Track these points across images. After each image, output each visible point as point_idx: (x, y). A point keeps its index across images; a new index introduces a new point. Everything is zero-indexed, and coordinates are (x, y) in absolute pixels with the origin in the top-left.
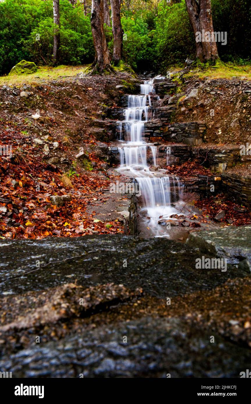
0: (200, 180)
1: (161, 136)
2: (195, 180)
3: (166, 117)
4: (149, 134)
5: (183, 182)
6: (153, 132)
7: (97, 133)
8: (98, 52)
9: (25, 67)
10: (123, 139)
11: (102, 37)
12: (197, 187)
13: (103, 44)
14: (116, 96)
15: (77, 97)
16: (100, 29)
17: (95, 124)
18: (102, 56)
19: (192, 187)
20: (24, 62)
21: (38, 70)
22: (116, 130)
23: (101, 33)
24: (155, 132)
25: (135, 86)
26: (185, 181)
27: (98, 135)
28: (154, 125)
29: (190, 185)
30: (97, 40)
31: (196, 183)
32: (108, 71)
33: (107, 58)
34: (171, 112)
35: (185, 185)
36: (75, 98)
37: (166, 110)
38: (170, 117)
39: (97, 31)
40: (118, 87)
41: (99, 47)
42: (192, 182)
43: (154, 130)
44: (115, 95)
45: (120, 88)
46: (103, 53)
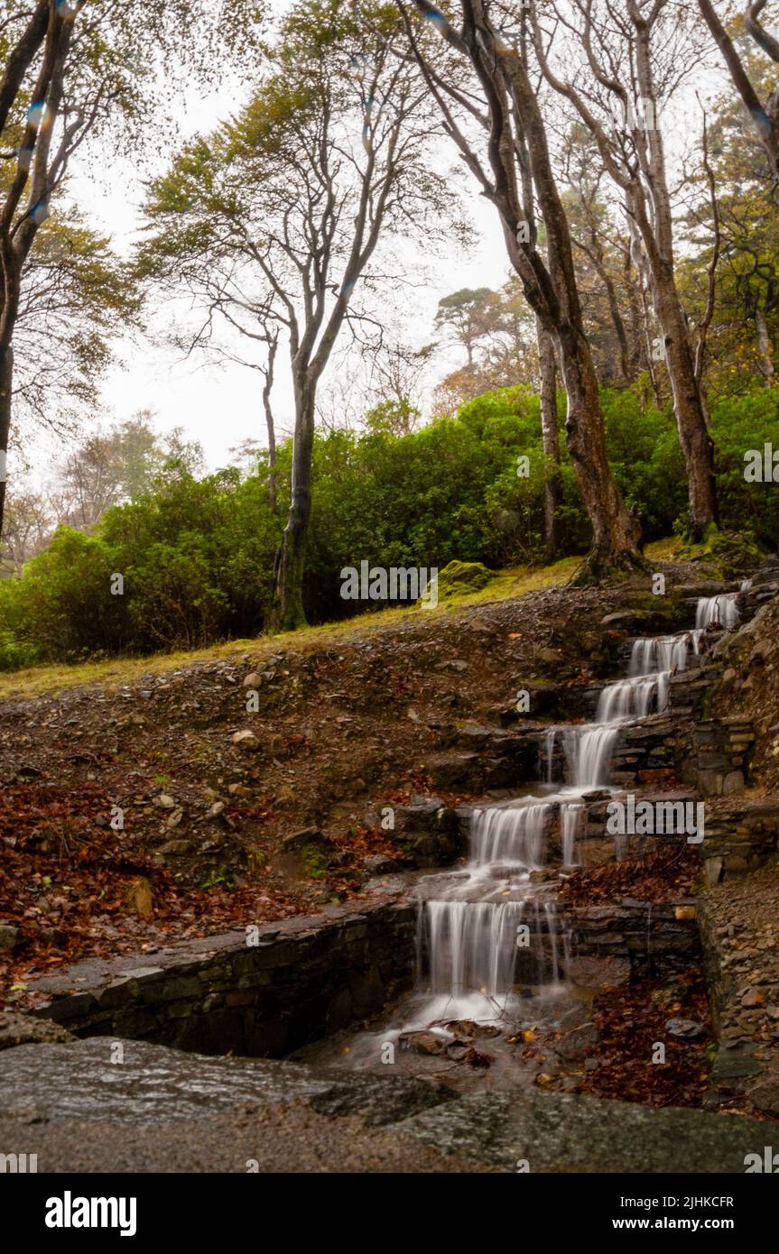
0: (625, 914)
1: (669, 767)
2: (609, 912)
3: (687, 705)
4: (634, 760)
5: (567, 919)
6: (647, 755)
8: (595, 520)
9: (456, 579)
10: (555, 780)
11: (598, 480)
12: (619, 939)
13: (604, 498)
14: (593, 649)
15: (450, 666)
16: (591, 461)
17: (461, 741)
18: (606, 531)
19: (602, 939)
20: (455, 565)
21: (493, 580)
23: (596, 471)
24: (652, 753)
25: (682, 606)
26: (576, 918)
27: (444, 775)
28: (647, 733)
29: (593, 933)
30: (588, 488)
31: (610, 924)
32: (624, 569)
33: (622, 532)
34: (704, 687)
35: (576, 931)
36: (443, 669)
37: (687, 683)
38: (700, 703)
39: (585, 465)
40: (608, 618)
41: (595, 508)
42: (598, 921)
43: (649, 748)
44: (589, 645)
45: (613, 622)
46: (607, 520)
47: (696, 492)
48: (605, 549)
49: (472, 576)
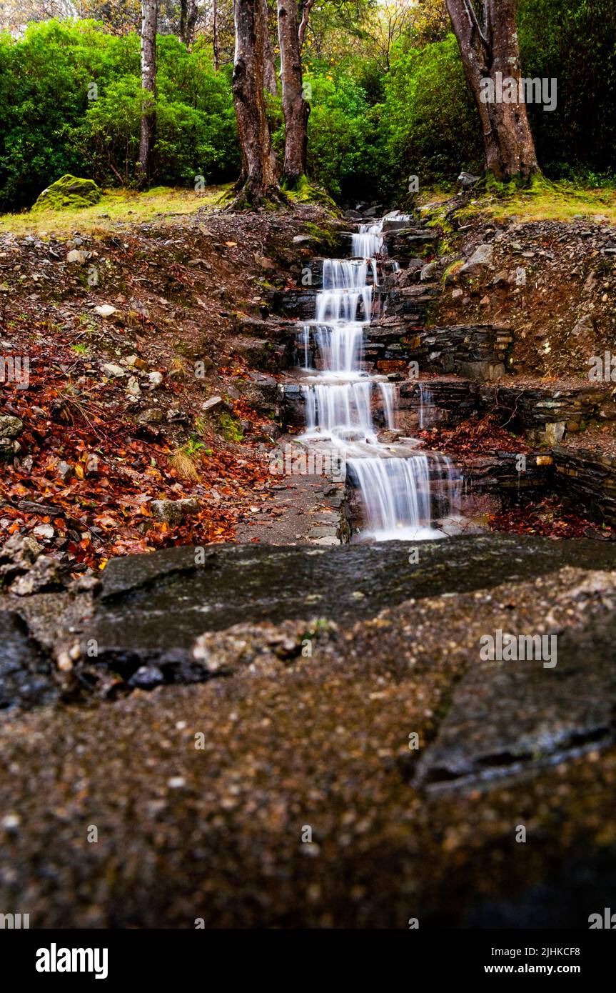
0: (500, 463)
1: (403, 359)
2: (489, 463)
3: (415, 313)
4: (375, 353)
5: (460, 468)
6: (385, 349)
7: (250, 351)
8: (250, 156)
9: (72, 191)
11: (258, 121)
12: (495, 480)
13: (261, 138)
14: (294, 263)
15: (201, 263)
16: (254, 103)
17: (245, 329)
18: (260, 167)
19: (482, 482)
20: (69, 178)
21: (103, 198)
22: (296, 343)
23: (258, 112)
24: (389, 348)
25: (338, 237)
26: (465, 467)
27: (252, 357)
28: (386, 332)
29: (478, 477)
30: (247, 127)
31: (491, 471)
32: (273, 201)
33: (271, 170)
34: (427, 300)
35: (465, 477)
36: (195, 266)
37: (416, 296)
38: (424, 312)
39: (248, 106)
40: (297, 239)
41: (252, 145)
42: (482, 469)
43: (387, 344)
44: (290, 259)
45: (303, 243)
46: (260, 158)
47: (293, 148)
48: (258, 180)
49: (88, 191)
